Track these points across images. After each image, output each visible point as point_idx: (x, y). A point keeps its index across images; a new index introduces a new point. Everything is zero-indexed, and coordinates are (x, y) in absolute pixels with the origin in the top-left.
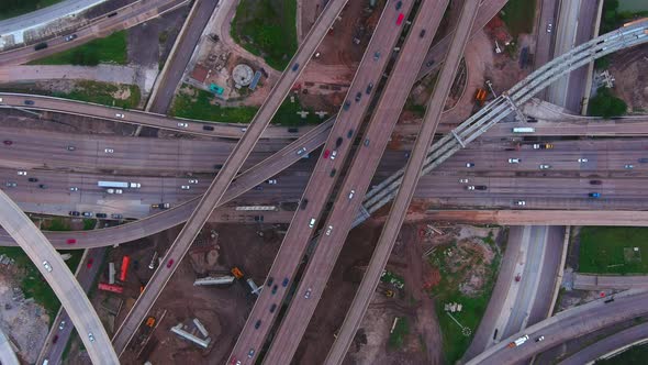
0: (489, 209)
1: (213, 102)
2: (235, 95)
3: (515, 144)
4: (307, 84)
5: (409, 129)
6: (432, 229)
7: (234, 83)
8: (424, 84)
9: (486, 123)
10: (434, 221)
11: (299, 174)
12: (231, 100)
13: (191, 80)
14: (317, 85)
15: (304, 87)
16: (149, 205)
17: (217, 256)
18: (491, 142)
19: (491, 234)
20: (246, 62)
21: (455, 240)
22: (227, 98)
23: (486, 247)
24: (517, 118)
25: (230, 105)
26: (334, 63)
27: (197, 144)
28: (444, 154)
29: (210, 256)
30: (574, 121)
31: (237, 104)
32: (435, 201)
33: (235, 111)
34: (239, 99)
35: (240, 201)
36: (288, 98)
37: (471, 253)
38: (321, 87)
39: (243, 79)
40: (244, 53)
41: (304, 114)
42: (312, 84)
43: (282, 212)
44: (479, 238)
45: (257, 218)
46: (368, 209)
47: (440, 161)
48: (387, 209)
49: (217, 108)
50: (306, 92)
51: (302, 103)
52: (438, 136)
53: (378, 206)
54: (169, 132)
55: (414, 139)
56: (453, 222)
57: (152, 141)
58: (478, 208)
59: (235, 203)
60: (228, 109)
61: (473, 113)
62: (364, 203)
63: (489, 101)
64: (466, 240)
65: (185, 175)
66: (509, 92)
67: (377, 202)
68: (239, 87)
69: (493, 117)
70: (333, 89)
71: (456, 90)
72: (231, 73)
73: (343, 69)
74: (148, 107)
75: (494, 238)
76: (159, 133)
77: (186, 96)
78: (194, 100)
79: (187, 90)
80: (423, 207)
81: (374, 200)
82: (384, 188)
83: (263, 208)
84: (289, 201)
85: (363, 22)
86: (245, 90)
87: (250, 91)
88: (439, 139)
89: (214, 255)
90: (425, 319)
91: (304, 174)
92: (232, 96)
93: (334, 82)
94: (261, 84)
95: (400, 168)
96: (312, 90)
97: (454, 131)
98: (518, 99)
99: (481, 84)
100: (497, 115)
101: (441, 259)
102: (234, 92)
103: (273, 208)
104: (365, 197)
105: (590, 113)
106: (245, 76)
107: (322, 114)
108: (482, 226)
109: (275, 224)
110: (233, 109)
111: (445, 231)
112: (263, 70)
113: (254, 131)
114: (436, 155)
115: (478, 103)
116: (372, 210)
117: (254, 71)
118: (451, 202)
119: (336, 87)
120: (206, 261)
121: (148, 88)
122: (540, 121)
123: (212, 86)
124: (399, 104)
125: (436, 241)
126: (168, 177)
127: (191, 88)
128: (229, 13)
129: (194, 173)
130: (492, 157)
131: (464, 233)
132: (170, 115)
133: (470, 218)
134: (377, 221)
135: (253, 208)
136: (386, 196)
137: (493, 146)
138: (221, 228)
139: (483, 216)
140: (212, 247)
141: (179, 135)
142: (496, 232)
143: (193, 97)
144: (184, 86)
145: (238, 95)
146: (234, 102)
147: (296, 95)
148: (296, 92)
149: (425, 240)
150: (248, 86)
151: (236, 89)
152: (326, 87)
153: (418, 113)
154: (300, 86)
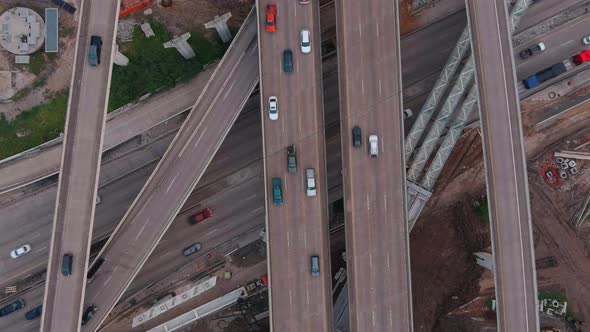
2: (24, 79)
6: (567, 157)
7: (11, 57)
10: (563, 139)
12: (22, 94)
20: (14, 2)
22: (11, 93)
25: (25, 105)
31: (38, 97)
34: (37, 84)
35: (141, 295)
39: (24, 39)
41: (182, 45)
46: (420, 180)
50: (167, 2)
60: (25, 115)
67: (433, 156)
68: (26, 60)
80: (526, 121)
81: (425, 155)
82: (432, 121)
84: (242, 244)
86: (41, 61)
87: (53, 56)
91: (247, 172)
92: (20, 86)
94: (67, 32)
102: (20, 76)
107: (221, 24)
110: (36, 109)
112: (57, 1)
113: (84, 132)
116: (430, 178)
117: (41, 12)
136: (444, 135)
145: (33, 77)
146: (30, 97)
147: (150, 19)
148: (148, 12)
149: (566, 187)
150: (42, 49)
151: (20, 66)
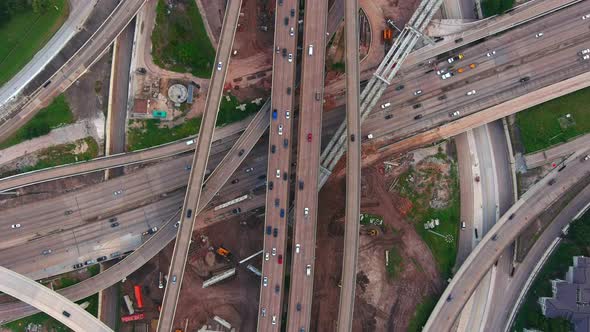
0: (431, 129)
1: (162, 127)
2: (178, 113)
3: (432, 64)
4: (235, 80)
5: (337, 86)
6: (388, 164)
7: (173, 103)
8: (335, 45)
9: (400, 56)
10: (387, 157)
11: (258, 159)
12: (176, 119)
13: (135, 114)
14: (244, 79)
15: (234, 84)
16: (139, 235)
17: (214, 256)
18: (410, 71)
19: (440, 149)
20: (177, 82)
21: (411, 166)
22: (172, 118)
23: (440, 162)
24: (425, 42)
25: (176, 123)
26: (253, 54)
27: (161, 167)
28: (374, 96)
29: (208, 259)
30: (475, 27)
31: (182, 120)
32: (382, 139)
33: (183, 128)
34: (182, 115)
36: (224, 98)
37: (429, 172)
38: (249, 79)
39: (179, 97)
40: (173, 75)
41: (243, 107)
42: (240, 79)
43: (255, 197)
44: (432, 156)
45: (235, 211)
46: (328, 167)
47: (374, 103)
48: (344, 161)
49: (167, 130)
50: (237, 88)
51: (238, 99)
52: (363, 84)
53: (335, 162)
54: (134, 165)
55: (344, 93)
56: (404, 152)
57: (122, 179)
58: (421, 131)
59: (212, 206)
60: (176, 127)
61: (386, 52)
62: (322, 164)
63: (396, 37)
64: (421, 163)
65: (161, 197)
66: (410, 23)
67: (333, 159)
68: (179, 105)
69: (404, 50)
70: (259, 76)
71: (364, 38)
72: (167, 96)
73: (261, 56)
74: (107, 151)
75: (444, 152)
76: (125, 170)
77: (136, 130)
78: (145, 131)
79: (135, 124)
80: (374, 148)
81: (330, 158)
82: (334, 145)
83: (237, 200)
84: (257, 186)
85: (264, 10)
86: (185, 106)
87: (190, 105)
88: (366, 85)
89: (210, 256)
90: (411, 243)
91: (262, 158)
92: (176, 115)
93: (258, 70)
94: (196, 96)
95: (341, 123)
96: (242, 84)
97: (376, 73)
98: (420, 26)
99: (384, 25)
100: (407, 46)
101: (407, 187)
102: (176, 111)
103: (246, 197)
104: (321, 158)
105: (486, 15)
106: (179, 93)
107: (257, 101)
108: (429, 146)
109: (253, 211)
110: (181, 125)
111: (400, 162)
112: (193, 83)
114: (368, 99)
115: (387, 42)
116: (331, 167)
117: (186, 87)
118: (397, 134)
119: (262, 74)
120: (206, 264)
121: (101, 136)
122: (446, 39)
123: (155, 113)
124: (320, 69)
125: (396, 173)
126: (146, 204)
127: (138, 121)
128: (146, 46)
129: (168, 193)
131: (418, 157)
132: (128, 150)
133: (417, 143)
134: (339, 175)
135: (229, 203)
136: (338, 150)
137: (413, 74)
138: (208, 231)
139: (428, 136)
140: (207, 251)
141: (142, 166)
142: (444, 146)
143: (143, 128)
144: (131, 122)
145: (181, 112)
146: (179, 120)
147: (229, 94)
148: (229, 91)
149: (387, 175)
150: (186, 101)
151: (176, 107)
152: (253, 77)
153: (339, 70)
154: (230, 85)
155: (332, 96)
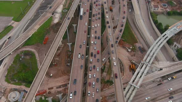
4: (49, 89)
5: (108, 92)
7: (9, 101)
8: (105, 72)
14: (55, 88)
15: (48, 91)
18: (148, 84)
20: (15, 90)
26: (60, 76)
38: (57, 88)
39: (14, 98)
40: (14, 86)
41: (50, 99)
42: (52, 88)
50: (50, 93)
55: (113, 95)
66: (144, 60)
70: (63, 87)
71: (122, 70)
72: (7, 98)
73: (65, 77)
85: (69, 57)
93: (64, 83)
96: (53, 91)
97: (130, 83)
99: (130, 63)
112: (24, 91)
114: (128, 96)
117: (20, 93)
119: (66, 85)
122: (163, 69)
130: (154, 91)
137: (151, 86)
147: (44, 96)
148: (45, 94)
150: (17, 101)
152: (60, 87)
153: (109, 84)
154: (46, 91)
155: (106, 97)
